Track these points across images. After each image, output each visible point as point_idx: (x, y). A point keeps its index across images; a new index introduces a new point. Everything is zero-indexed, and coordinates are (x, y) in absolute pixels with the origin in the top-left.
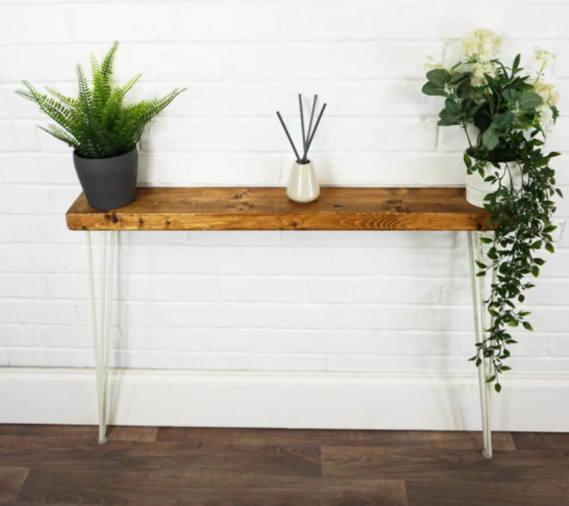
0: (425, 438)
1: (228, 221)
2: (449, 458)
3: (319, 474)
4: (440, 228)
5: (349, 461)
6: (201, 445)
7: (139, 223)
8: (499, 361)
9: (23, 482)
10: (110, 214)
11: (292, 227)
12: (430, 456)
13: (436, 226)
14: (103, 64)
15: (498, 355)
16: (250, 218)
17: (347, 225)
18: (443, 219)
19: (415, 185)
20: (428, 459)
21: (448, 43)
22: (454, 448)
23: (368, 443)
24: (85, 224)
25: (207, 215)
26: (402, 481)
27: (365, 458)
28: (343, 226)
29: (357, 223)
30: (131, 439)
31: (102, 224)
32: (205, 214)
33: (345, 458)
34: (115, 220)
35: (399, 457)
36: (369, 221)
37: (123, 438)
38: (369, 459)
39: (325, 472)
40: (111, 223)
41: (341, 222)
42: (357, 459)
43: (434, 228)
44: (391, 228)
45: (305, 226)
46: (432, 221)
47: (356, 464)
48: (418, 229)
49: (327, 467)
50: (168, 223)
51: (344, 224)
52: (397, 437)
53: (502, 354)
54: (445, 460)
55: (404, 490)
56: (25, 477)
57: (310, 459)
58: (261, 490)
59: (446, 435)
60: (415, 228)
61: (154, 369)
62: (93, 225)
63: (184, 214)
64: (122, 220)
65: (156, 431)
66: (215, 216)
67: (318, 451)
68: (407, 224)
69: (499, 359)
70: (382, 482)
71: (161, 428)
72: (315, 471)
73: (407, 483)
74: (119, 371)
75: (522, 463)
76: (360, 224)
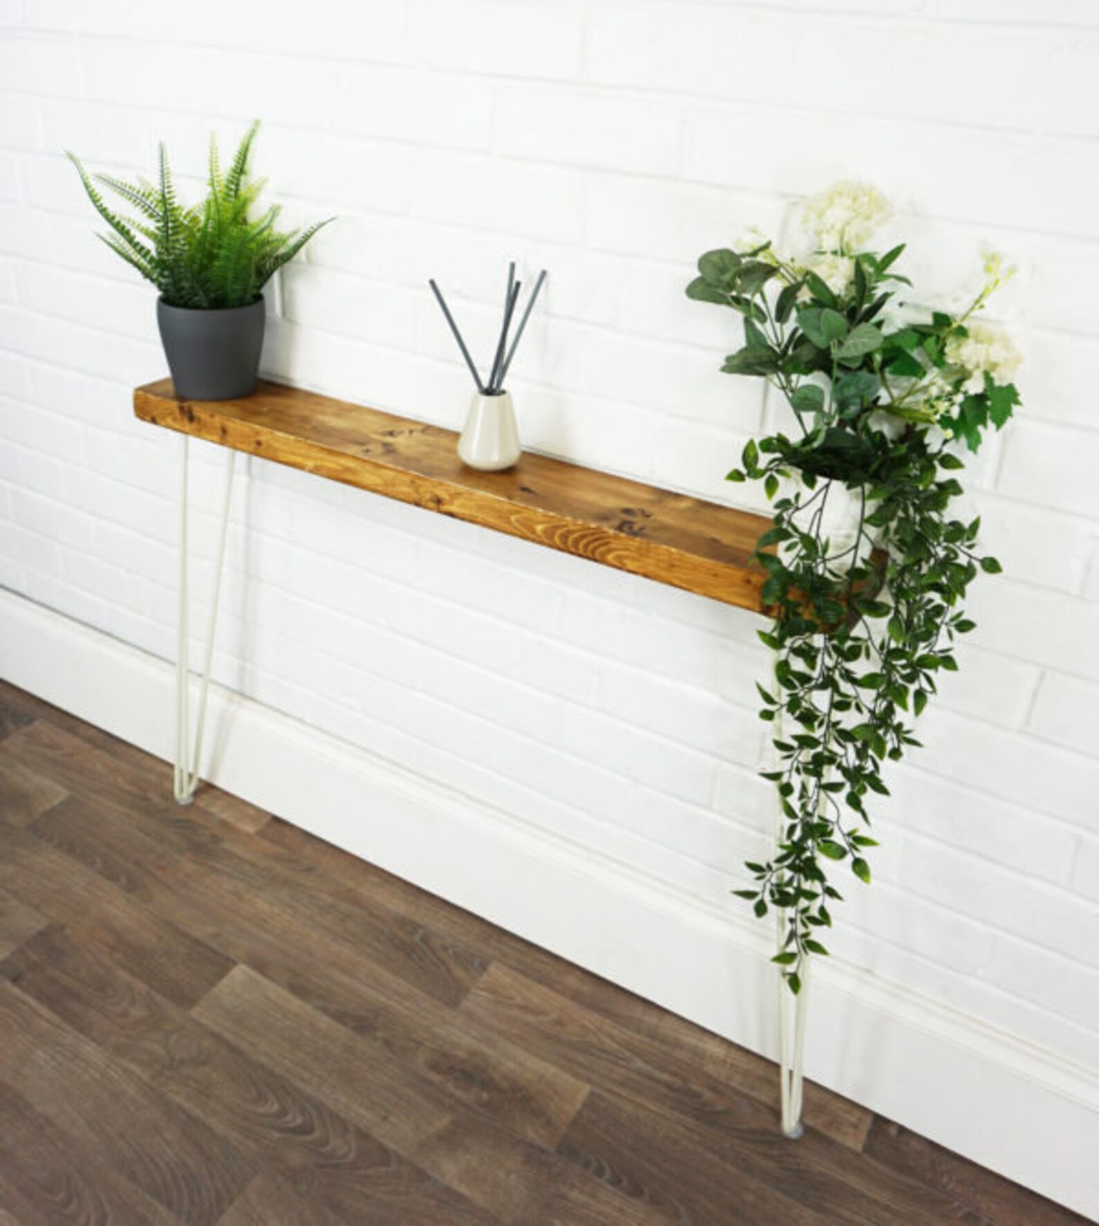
0: (691, 1039)
1: (339, 465)
2: (708, 1095)
3: (453, 1004)
4: (687, 586)
5: (524, 1008)
6: (310, 870)
7: (220, 432)
8: (805, 925)
9: (48, 806)
10: (186, 405)
11: (432, 505)
12: (674, 1074)
13: (680, 579)
14: (237, 156)
15: (805, 910)
16: (373, 470)
17: (520, 527)
18: (695, 568)
19: (716, 497)
20: (665, 1077)
21: (795, 204)
22: (734, 1084)
23: (576, 997)
24: (155, 414)
25: (310, 445)
26: (586, 1089)
27: (554, 1016)
28: (515, 528)
29: (539, 528)
30: (225, 816)
31: (175, 419)
32: (309, 442)
33: (519, 1000)
34: (192, 418)
35: (615, 1046)
36: (559, 532)
37: (214, 810)
38: (559, 1023)
39: (467, 1004)
40: (186, 421)
41: (513, 518)
42: (537, 1012)
43: (677, 582)
44: (597, 557)
45: (453, 509)
46: (673, 566)
47: (530, 1018)
48: (646, 576)
49: (476, 1000)
50: (259, 443)
51: (517, 525)
52: (638, 1011)
53: (814, 912)
54: (697, 1095)
55: (578, 1106)
56: (56, 802)
57: (459, 972)
58: (345, 979)
59: (733, 1053)
60: (641, 570)
61: (285, 714)
62: (163, 419)
63: (280, 434)
64: (199, 420)
65: (266, 820)
66: (323, 449)
67: (484, 967)
68: (627, 557)
69: (806, 921)
70: (551, 1070)
71: (277, 820)
72: (453, 995)
73: (592, 1094)
74: (237, 698)
75: (853, 1181)
76: (545, 531)
